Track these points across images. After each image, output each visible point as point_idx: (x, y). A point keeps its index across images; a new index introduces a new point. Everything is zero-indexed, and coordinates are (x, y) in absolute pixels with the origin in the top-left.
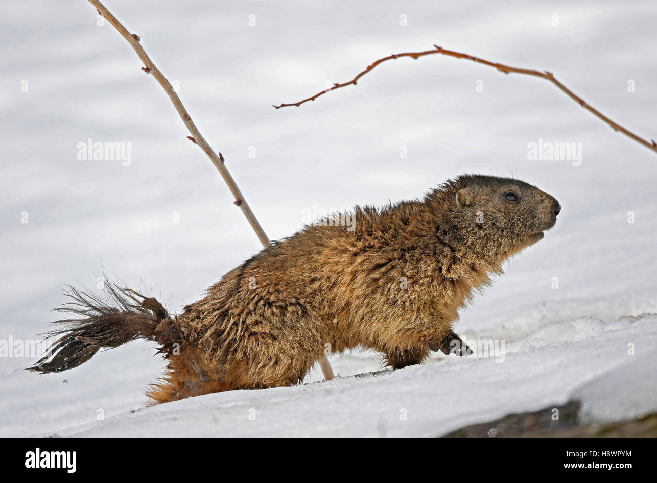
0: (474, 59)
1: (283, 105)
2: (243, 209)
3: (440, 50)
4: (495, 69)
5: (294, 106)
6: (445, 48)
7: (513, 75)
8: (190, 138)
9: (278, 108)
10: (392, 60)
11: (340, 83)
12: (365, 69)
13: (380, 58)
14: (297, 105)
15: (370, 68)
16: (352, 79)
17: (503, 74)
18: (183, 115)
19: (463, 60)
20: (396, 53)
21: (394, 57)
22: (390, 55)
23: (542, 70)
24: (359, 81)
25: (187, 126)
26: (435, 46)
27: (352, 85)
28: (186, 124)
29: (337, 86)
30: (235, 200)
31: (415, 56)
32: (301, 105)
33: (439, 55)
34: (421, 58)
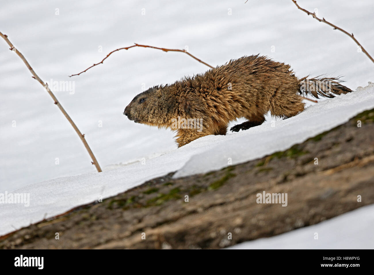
0: (152, 47)
1: (72, 75)
2: (58, 106)
3: (137, 45)
4: (161, 51)
5: (77, 75)
6: (139, 44)
7: (169, 52)
8: (33, 77)
9: (70, 77)
10: (117, 51)
11: (96, 64)
12: (106, 56)
13: (112, 51)
14: (79, 74)
15: (108, 56)
16: (101, 61)
17: (165, 52)
18: (29, 67)
19: (147, 48)
20: (118, 48)
21: (118, 50)
22: (116, 49)
23: (181, 49)
24: (103, 62)
25: (31, 72)
26: (135, 44)
27: (101, 64)
28: (31, 71)
29: (95, 65)
30: (54, 102)
31: (127, 49)
32: (80, 74)
33: (137, 47)
34: (129, 49)
